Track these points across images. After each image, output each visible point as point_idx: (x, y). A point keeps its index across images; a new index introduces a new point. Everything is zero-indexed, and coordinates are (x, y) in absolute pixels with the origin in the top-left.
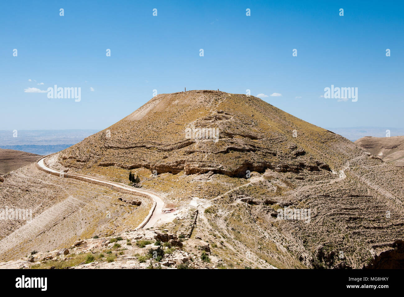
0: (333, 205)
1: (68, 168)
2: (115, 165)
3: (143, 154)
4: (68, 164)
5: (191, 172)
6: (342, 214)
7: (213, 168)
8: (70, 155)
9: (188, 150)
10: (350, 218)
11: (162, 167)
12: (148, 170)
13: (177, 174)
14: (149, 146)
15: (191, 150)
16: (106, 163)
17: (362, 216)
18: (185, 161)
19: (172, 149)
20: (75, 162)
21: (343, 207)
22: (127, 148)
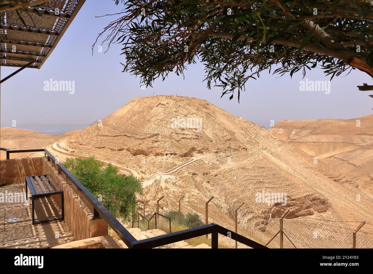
0: (247, 174)
1: (73, 150)
2: (106, 148)
3: (124, 140)
4: (74, 147)
5: (157, 154)
6: (252, 179)
7: (171, 152)
8: (75, 141)
9: (155, 139)
10: (257, 182)
11: (138, 151)
12: (129, 153)
13: (147, 156)
14: (128, 135)
15: (157, 140)
16: (100, 146)
17: (264, 181)
18: (153, 147)
19: (144, 139)
20: (79, 146)
21: (253, 175)
22: (114, 136)
